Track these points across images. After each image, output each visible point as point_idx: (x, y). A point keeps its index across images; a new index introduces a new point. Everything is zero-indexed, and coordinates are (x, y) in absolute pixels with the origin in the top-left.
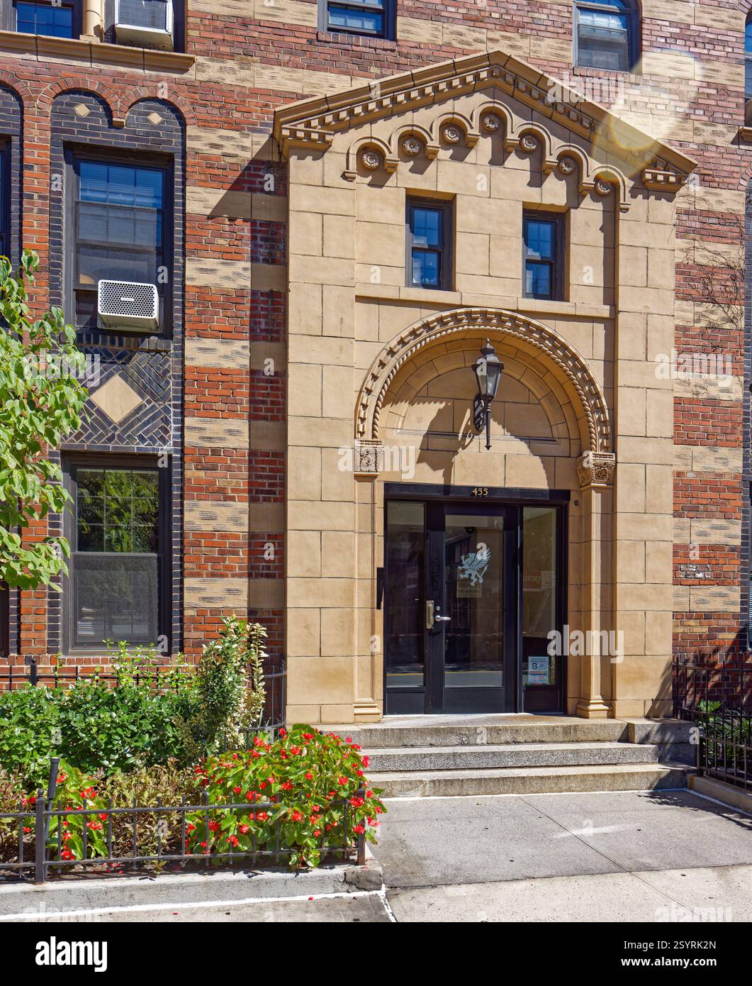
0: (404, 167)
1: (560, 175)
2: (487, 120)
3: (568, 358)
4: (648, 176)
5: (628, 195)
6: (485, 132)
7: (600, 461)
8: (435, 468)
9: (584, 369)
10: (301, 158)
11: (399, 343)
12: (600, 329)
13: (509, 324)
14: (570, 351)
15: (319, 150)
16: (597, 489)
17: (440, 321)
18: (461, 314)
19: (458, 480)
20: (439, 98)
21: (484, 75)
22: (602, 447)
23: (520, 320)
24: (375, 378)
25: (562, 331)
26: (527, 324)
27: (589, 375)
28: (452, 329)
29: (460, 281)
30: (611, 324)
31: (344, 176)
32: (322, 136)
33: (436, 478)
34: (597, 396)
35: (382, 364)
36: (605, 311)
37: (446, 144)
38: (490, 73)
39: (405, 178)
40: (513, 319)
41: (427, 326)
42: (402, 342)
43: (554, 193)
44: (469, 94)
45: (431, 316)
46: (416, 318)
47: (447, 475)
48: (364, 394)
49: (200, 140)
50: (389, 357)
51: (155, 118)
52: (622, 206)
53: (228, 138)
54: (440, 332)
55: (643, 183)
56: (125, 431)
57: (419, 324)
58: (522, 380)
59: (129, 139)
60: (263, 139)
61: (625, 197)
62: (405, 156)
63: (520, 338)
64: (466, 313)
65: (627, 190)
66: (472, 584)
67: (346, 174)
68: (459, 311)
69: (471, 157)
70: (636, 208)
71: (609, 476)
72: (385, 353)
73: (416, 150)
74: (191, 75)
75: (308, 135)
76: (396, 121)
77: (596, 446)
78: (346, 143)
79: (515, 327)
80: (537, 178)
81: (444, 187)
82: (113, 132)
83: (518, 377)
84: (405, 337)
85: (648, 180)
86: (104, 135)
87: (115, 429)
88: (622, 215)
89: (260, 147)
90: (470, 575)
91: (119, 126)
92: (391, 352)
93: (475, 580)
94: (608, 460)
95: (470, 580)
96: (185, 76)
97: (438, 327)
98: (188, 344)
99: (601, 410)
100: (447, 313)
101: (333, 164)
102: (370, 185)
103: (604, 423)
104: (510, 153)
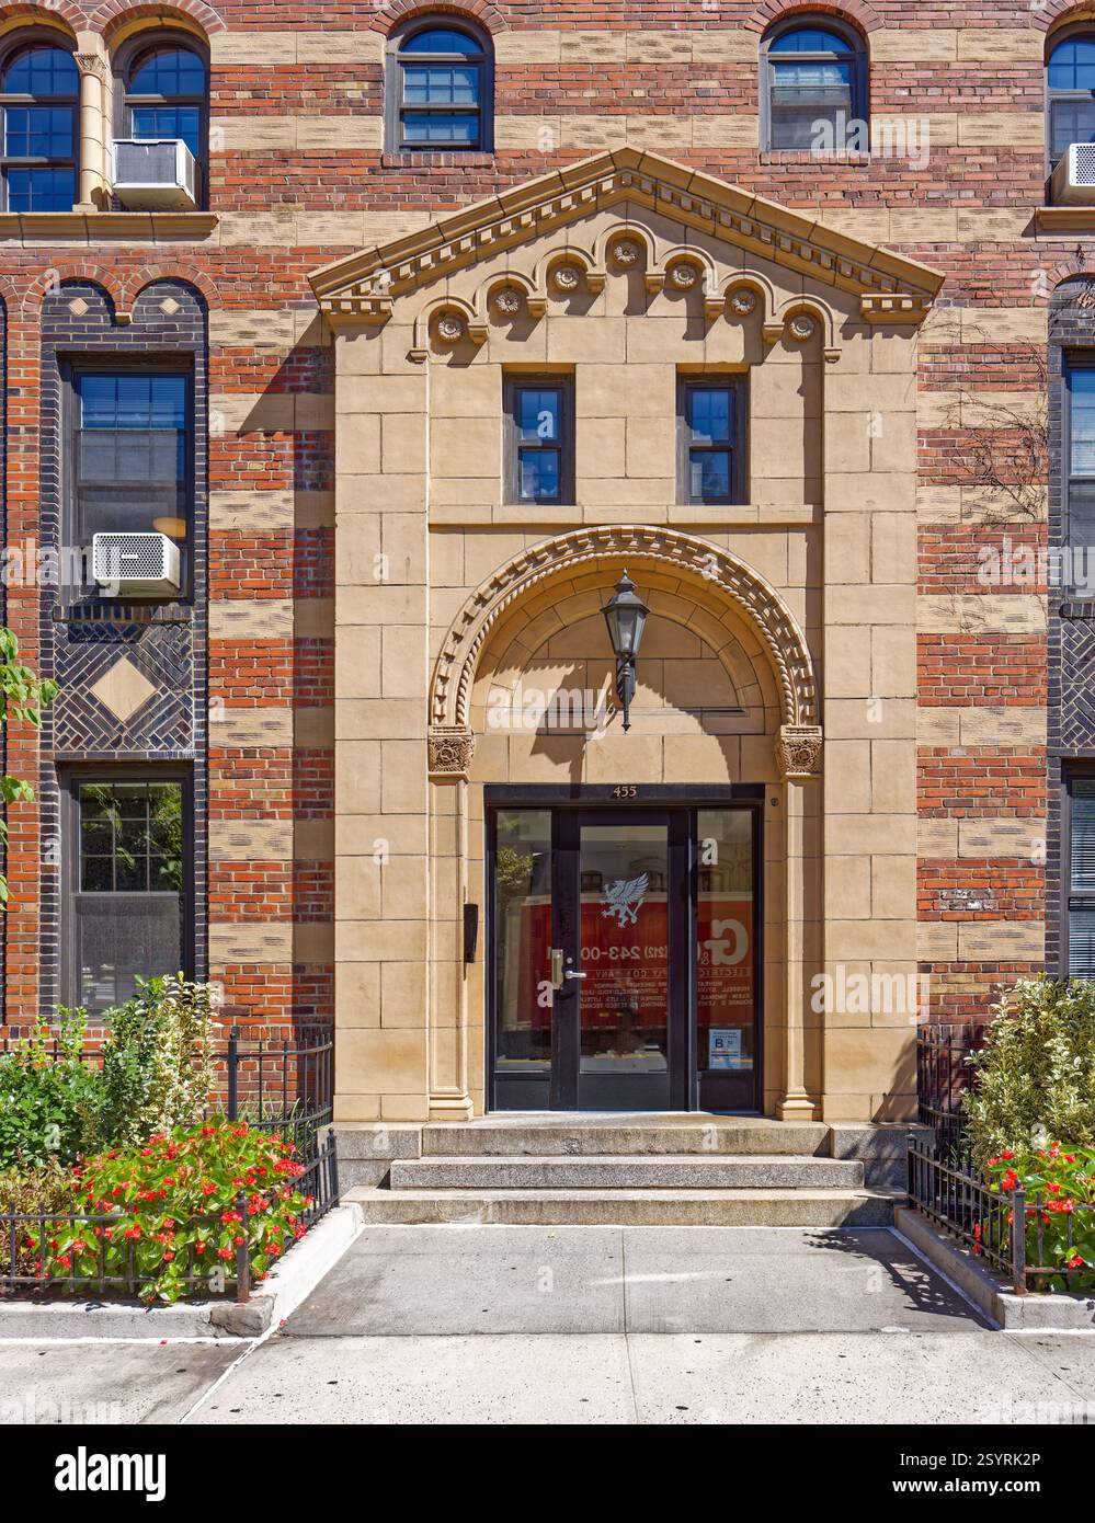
0: (499, 334)
1: (734, 318)
2: (619, 251)
3: (749, 589)
4: (867, 304)
5: (838, 335)
6: (616, 268)
7: (801, 737)
8: (557, 760)
9: (773, 603)
10: (350, 338)
11: (492, 586)
12: (799, 542)
13: (656, 545)
14: (750, 578)
15: (375, 323)
16: (797, 781)
17: (552, 549)
18: (582, 537)
19: (590, 776)
20: (544, 228)
21: (607, 185)
22: (804, 717)
23: (672, 538)
24: (458, 638)
25: (739, 550)
26: (683, 543)
27: (780, 611)
28: (571, 559)
29: (582, 488)
30: (815, 532)
31: (410, 358)
32: (376, 304)
33: (560, 774)
34: (795, 641)
35: (468, 618)
36: (806, 514)
37: (557, 293)
38: (617, 182)
39: (502, 349)
40: (661, 537)
41: (532, 559)
42: (496, 584)
43: (725, 345)
44: (589, 216)
45: (538, 543)
46: (517, 548)
47: (576, 770)
48: (443, 663)
49: (226, 328)
50: (479, 607)
51: (170, 306)
52: (827, 354)
53: (263, 322)
54: (554, 566)
55: (863, 315)
56: (133, 732)
57: (521, 557)
58: (690, 625)
59: (137, 338)
60: (309, 316)
61: (833, 340)
62: (499, 318)
63: (674, 564)
64: (591, 536)
65: (837, 328)
66: (621, 925)
67: (413, 355)
68: (578, 533)
69: (597, 307)
70: (852, 353)
71: (813, 760)
72: (472, 601)
73: (514, 307)
74: (216, 240)
75: (356, 304)
76: (484, 270)
77: (794, 717)
78: (413, 310)
79: (666, 549)
80: (698, 327)
81: (557, 355)
82: (116, 332)
83: (684, 621)
84: (502, 577)
85: (868, 310)
86: (105, 338)
87: (121, 729)
88: (828, 367)
89: (305, 329)
90: (617, 912)
91: (124, 323)
92: (481, 600)
93: (625, 919)
94: (812, 737)
95: (616, 919)
96: (208, 242)
97: (550, 559)
98: (213, 609)
99: (801, 662)
100: (563, 537)
101: (394, 341)
102: (450, 365)
103: (807, 681)
104: (657, 294)
